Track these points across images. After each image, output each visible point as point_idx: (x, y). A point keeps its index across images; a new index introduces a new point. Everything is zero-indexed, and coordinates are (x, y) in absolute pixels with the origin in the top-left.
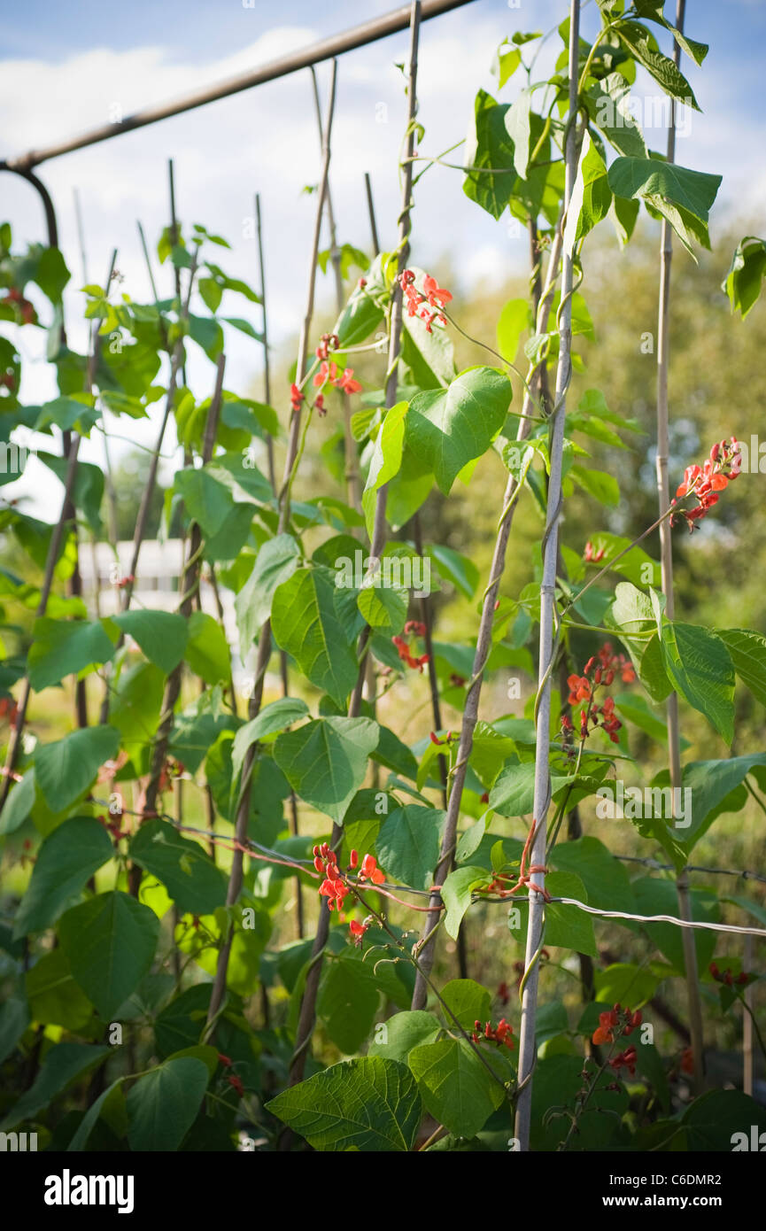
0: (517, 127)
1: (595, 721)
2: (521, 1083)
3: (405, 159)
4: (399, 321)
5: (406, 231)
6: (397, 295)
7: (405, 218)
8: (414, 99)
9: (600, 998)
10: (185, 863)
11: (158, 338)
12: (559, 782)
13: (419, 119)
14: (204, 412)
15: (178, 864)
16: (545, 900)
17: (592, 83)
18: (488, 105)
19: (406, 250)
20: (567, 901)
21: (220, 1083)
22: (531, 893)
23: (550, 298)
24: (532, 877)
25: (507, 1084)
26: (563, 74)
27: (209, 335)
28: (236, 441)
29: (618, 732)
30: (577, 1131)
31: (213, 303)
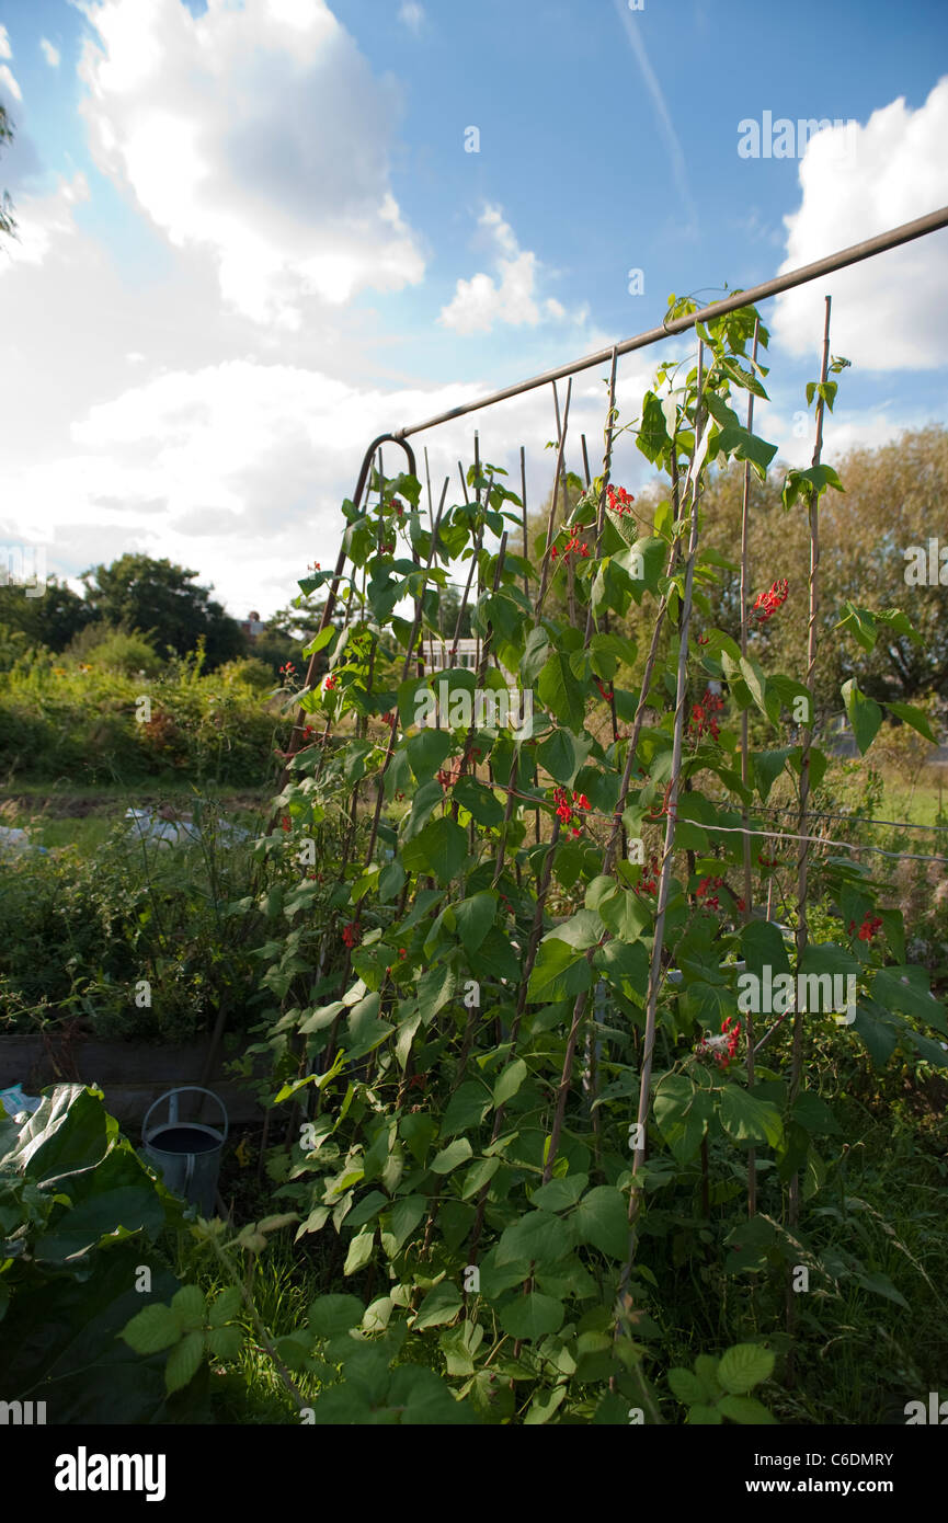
0: (668, 410)
1: (706, 730)
2: (659, 911)
3: (608, 428)
4: (604, 513)
5: (608, 466)
6: (602, 499)
7: (607, 459)
8: (613, 396)
9: (698, 872)
10: (483, 799)
11: (469, 524)
12: (684, 760)
13: (615, 407)
14: (494, 562)
15: (479, 800)
16: (676, 821)
17: (709, 390)
18: (652, 400)
19: (608, 475)
20: (687, 821)
21: (501, 909)
22: (669, 817)
23: (685, 501)
24: (670, 809)
25: (652, 912)
26: (693, 385)
27: (496, 523)
28: (509, 578)
29: (718, 736)
30: (686, 935)
31: (497, 506)
